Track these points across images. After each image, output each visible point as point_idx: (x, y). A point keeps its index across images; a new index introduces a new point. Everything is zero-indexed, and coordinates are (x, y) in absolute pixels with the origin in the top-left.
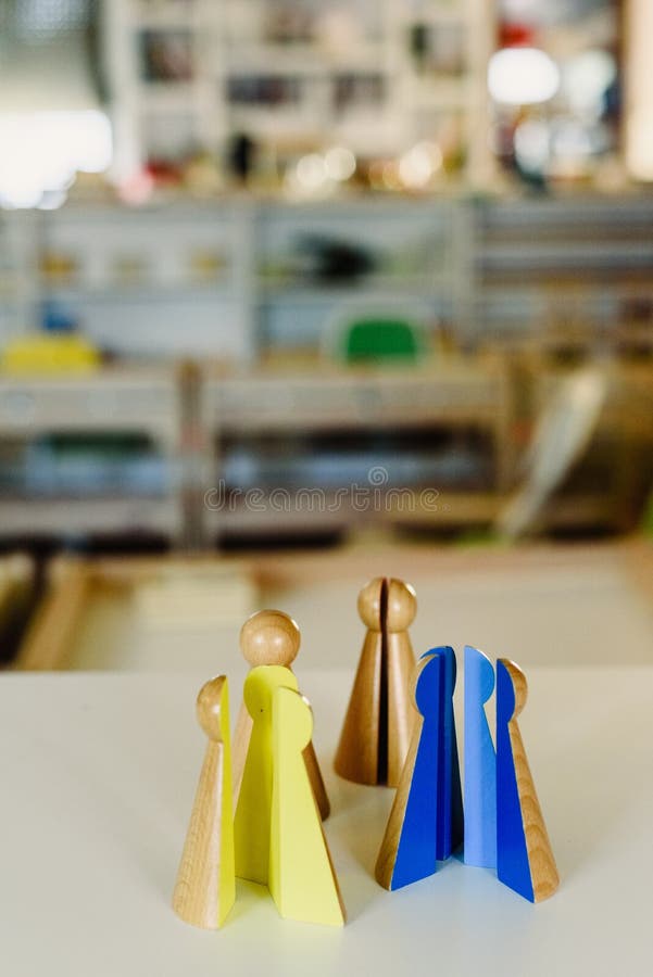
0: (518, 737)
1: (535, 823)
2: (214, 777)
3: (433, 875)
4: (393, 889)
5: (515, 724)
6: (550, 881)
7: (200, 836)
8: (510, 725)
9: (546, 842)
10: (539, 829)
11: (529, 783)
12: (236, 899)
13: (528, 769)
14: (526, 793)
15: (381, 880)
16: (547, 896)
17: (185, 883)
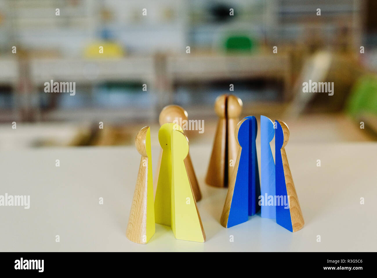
0: (285, 156)
1: (293, 196)
2: (144, 174)
3: (247, 222)
4: (228, 227)
5: (284, 150)
6: (300, 222)
7: (138, 201)
8: (281, 150)
9: (298, 205)
10: (295, 199)
11: (290, 178)
12: (156, 231)
13: (290, 170)
14: (289, 182)
15: (223, 224)
16: (299, 229)
17: (131, 223)
